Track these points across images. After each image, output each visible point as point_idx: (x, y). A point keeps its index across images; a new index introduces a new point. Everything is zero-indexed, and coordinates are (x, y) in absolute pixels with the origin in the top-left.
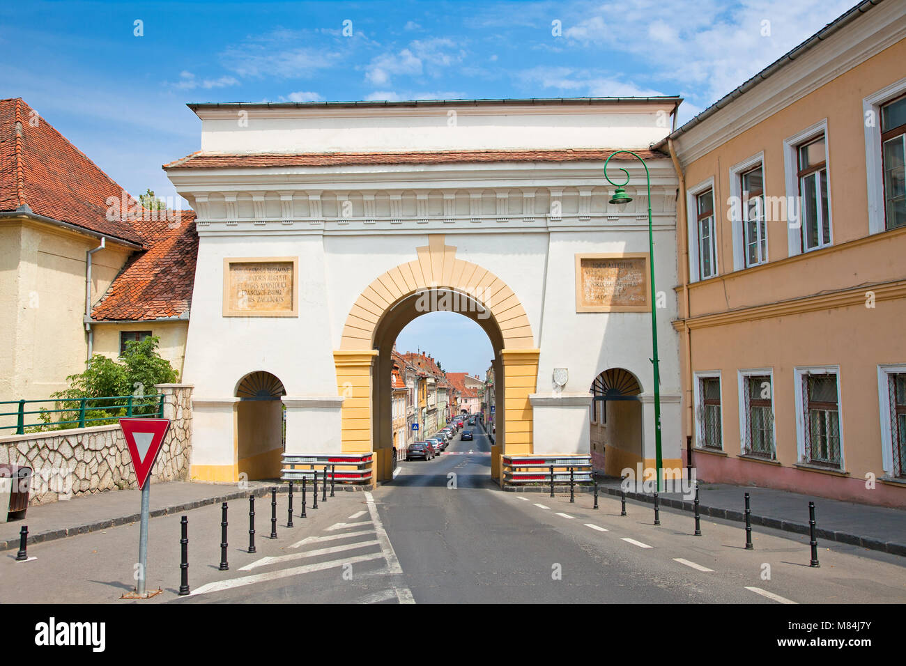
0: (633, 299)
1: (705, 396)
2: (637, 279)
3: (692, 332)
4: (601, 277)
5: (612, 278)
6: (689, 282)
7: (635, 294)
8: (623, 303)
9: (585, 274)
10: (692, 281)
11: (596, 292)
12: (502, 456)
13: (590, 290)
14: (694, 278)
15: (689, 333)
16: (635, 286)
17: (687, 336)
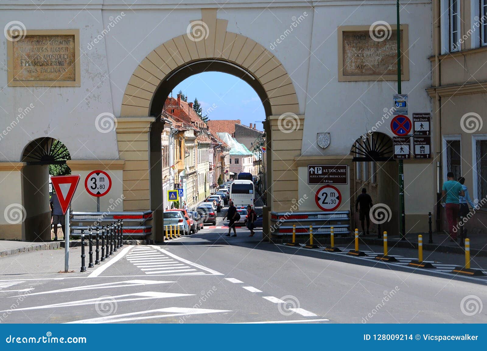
0: (391, 68)
1: (452, 157)
2: (395, 50)
3: (442, 99)
4: (361, 49)
5: (372, 49)
6: (440, 54)
7: (393, 64)
8: (381, 72)
9: (346, 45)
10: (443, 52)
11: (356, 62)
12: (270, 212)
13: (351, 60)
14: (444, 49)
15: (440, 100)
17: (437, 103)
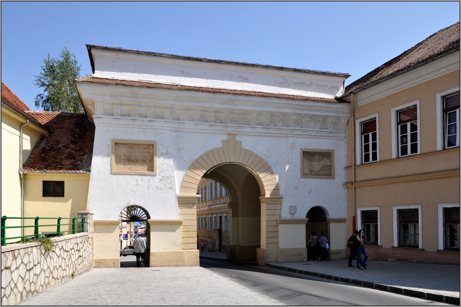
0: (326, 172)
1: (363, 219)
2: (328, 163)
3: (357, 189)
4: (311, 161)
5: (316, 162)
6: (355, 165)
7: (326, 170)
8: (321, 174)
9: (304, 159)
10: (357, 164)
11: (309, 168)
13: (306, 167)
14: (358, 162)
16: (326, 166)
17: (354, 190)
